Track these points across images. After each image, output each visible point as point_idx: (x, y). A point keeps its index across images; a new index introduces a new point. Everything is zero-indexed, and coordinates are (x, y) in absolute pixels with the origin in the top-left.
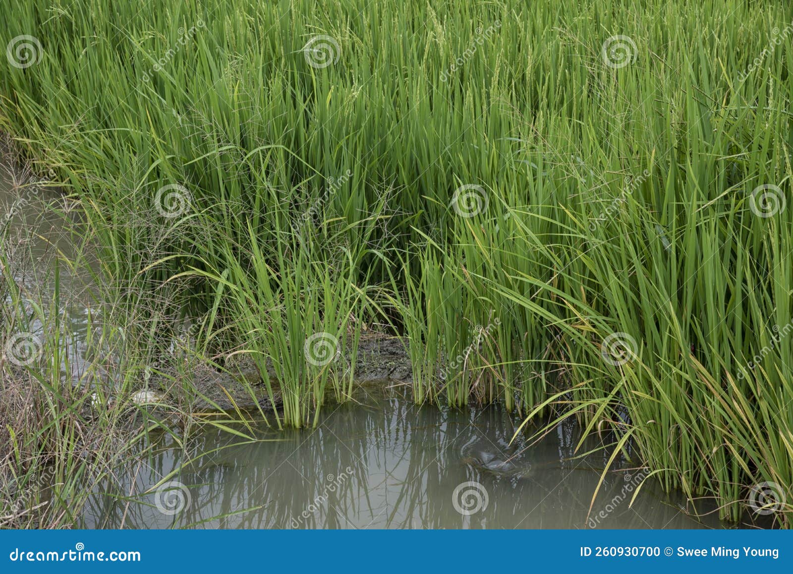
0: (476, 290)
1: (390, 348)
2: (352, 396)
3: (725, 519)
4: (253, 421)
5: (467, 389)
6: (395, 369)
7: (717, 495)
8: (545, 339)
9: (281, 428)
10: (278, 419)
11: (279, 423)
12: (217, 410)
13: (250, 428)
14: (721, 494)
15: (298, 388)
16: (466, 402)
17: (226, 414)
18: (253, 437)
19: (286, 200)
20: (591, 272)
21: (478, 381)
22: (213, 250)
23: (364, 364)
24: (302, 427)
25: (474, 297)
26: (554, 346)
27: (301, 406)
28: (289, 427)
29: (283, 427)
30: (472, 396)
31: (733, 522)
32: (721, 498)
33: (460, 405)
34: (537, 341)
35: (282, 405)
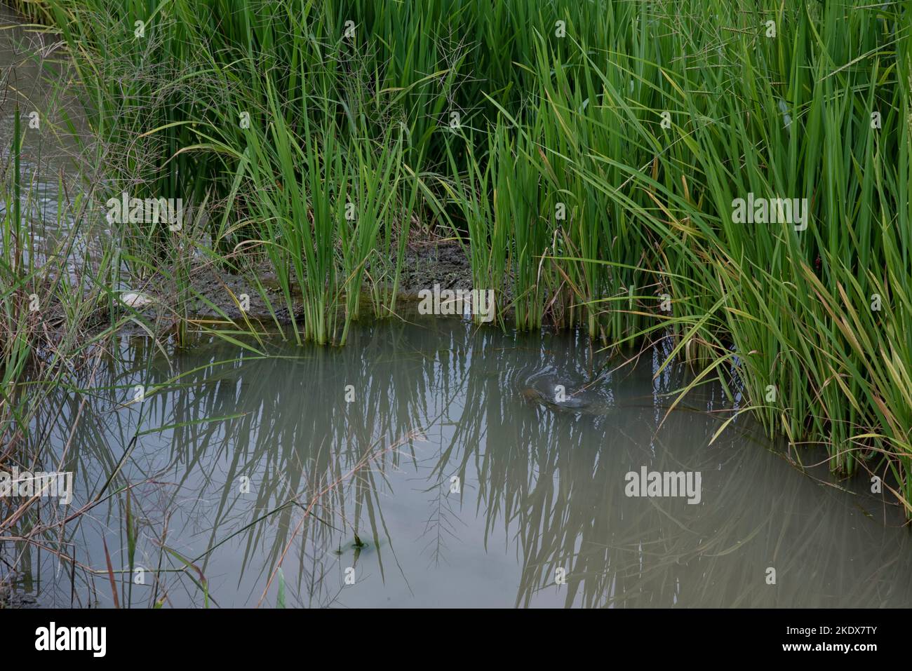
0: (556, 181)
1: (454, 257)
2: (396, 311)
3: (837, 471)
4: (267, 334)
5: (541, 309)
6: (455, 281)
7: (827, 441)
8: (639, 246)
9: (300, 344)
10: (297, 333)
11: (298, 337)
12: (223, 319)
13: (260, 341)
14: (833, 440)
15: (323, 293)
16: (539, 325)
17: (232, 322)
18: (264, 352)
19: (333, 57)
20: (698, 161)
21: (555, 298)
22: (232, 117)
23: (416, 273)
24: (327, 345)
25: (553, 190)
26: (651, 256)
27: (326, 317)
28: (311, 342)
29: (302, 342)
30: (548, 318)
31: (846, 475)
32: (833, 444)
33: (531, 327)
34: (628, 248)
35: (303, 316)
